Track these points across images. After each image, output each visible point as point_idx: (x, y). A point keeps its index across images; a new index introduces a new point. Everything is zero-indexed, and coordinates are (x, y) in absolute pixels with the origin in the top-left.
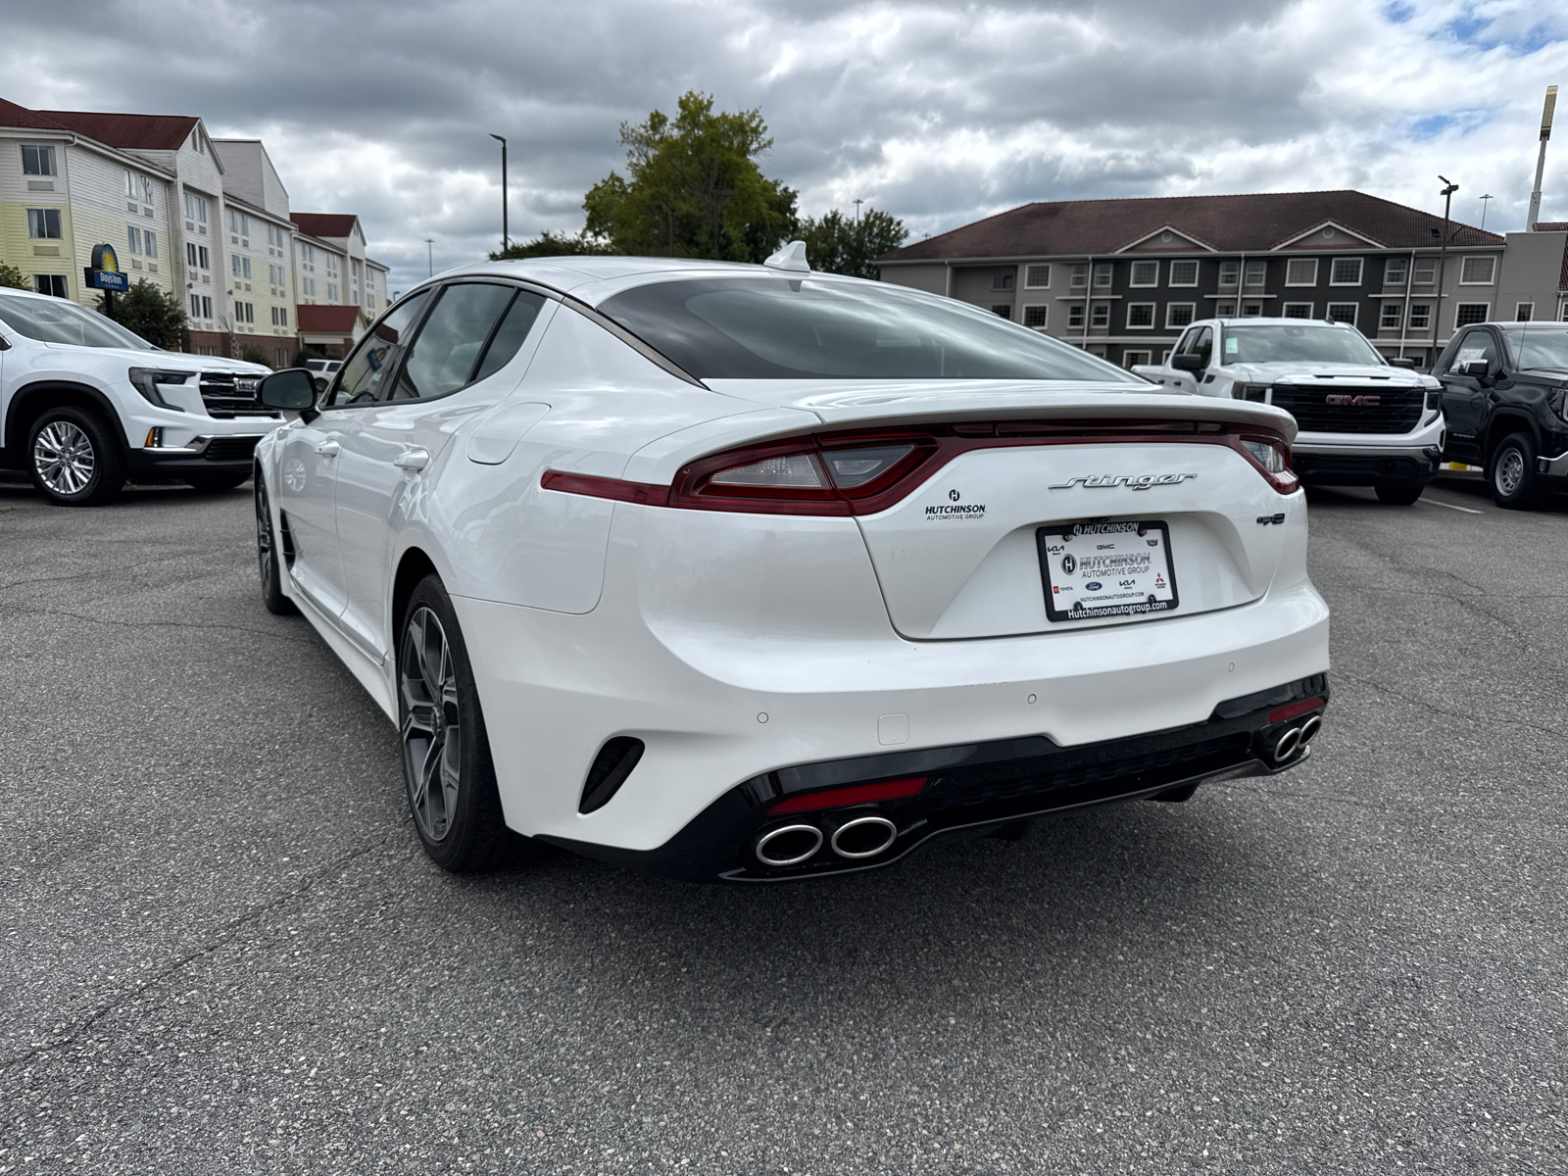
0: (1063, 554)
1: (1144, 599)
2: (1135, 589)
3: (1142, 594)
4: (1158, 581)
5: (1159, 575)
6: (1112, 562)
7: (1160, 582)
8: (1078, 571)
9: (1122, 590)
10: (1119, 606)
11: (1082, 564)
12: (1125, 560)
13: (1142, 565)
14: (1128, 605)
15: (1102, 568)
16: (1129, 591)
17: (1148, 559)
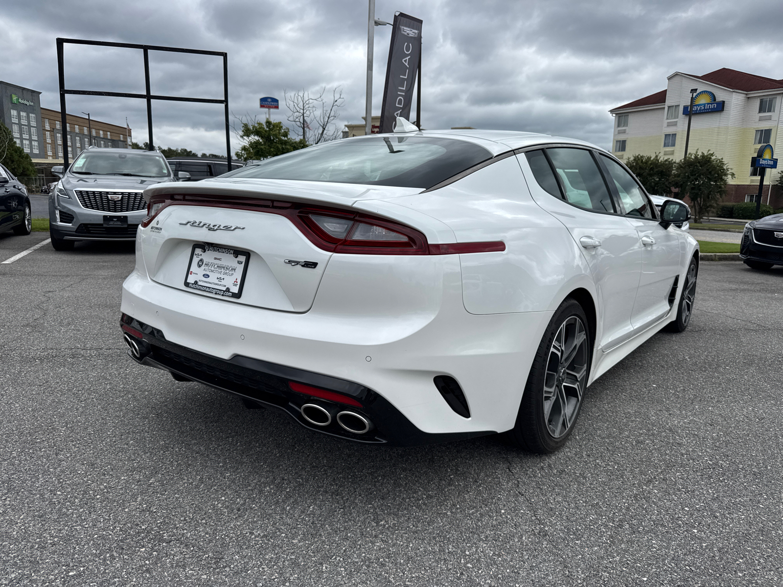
0: (200, 257)
1: (224, 289)
2: (223, 282)
3: (225, 286)
4: (235, 282)
5: (236, 279)
6: (218, 267)
7: (236, 283)
8: (203, 267)
9: (217, 281)
10: (210, 288)
11: (205, 264)
12: (224, 268)
13: (231, 272)
14: (214, 289)
15: (213, 269)
16: (220, 283)
17: (235, 270)
